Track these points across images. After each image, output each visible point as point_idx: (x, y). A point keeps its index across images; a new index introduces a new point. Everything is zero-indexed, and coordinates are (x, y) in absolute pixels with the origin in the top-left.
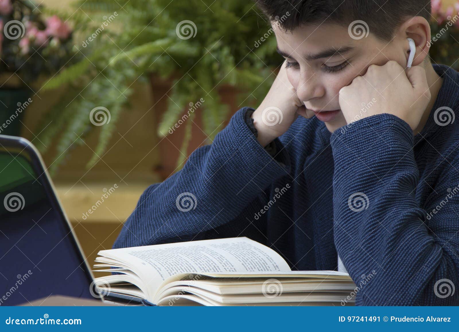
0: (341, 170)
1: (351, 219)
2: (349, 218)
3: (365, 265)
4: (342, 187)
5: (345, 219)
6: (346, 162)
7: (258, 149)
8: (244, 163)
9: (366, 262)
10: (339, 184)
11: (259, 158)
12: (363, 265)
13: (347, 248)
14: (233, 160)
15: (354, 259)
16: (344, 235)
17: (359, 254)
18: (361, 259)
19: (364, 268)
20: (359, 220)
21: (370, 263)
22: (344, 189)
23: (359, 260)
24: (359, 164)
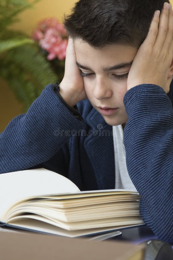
0: (133, 121)
1: (139, 157)
2: (138, 156)
3: (154, 192)
4: (133, 134)
5: (135, 157)
6: (137, 116)
7: (61, 107)
8: (51, 117)
9: (154, 191)
10: (131, 131)
11: (61, 113)
12: (152, 192)
13: (139, 178)
14: (43, 116)
15: (145, 187)
16: (136, 168)
17: (149, 184)
18: (150, 187)
19: (153, 195)
20: (146, 158)
21: (157, 191)
22: (134, 135)
23: (149, 188)
24: (146, 119)
